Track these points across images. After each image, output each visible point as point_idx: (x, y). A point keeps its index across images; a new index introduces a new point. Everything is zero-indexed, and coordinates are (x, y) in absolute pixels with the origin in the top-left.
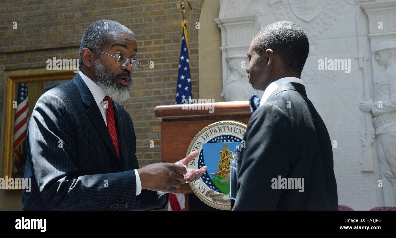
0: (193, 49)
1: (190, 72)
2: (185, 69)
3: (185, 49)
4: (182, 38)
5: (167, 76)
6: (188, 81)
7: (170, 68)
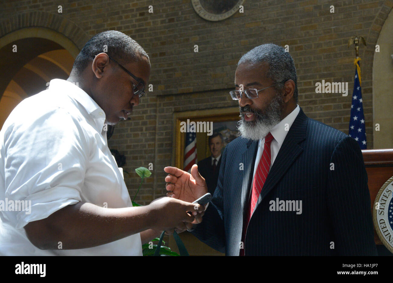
0: (367, 88)
1: (364, 113)
2: (359, 109)
3: (358, 88)
4: (355, 77)
5: (338, 117)
6: (361, 122)
7: (341, 109)
